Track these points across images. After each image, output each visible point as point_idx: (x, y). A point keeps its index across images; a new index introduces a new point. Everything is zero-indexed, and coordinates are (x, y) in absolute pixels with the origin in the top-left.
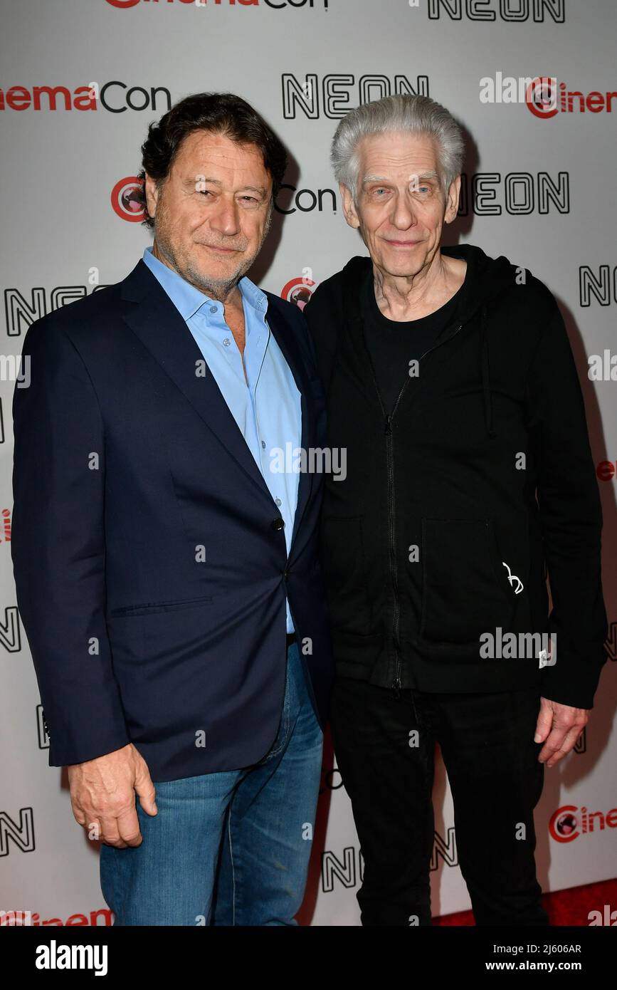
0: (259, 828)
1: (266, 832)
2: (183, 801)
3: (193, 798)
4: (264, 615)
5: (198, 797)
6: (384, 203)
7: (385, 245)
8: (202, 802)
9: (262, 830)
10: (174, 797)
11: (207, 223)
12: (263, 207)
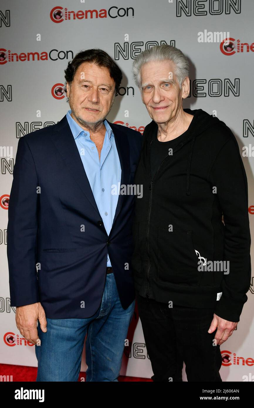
1: (104, 344)
6: (150, 92)
7: (152, 109)
11: (86, 99)
12: (111, 93)
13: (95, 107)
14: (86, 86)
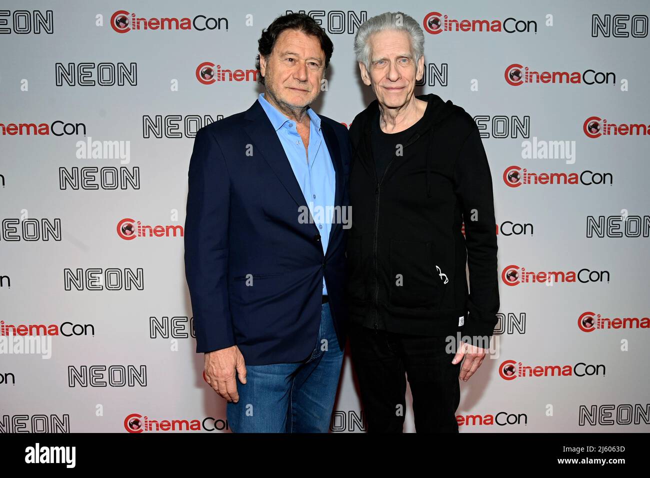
0: (307, 395)
1: (310, 398)
2: (266, 375)
3: (271, 373)
4: (311, 284)
5: (274, 373)
6: (383, 68)
7: (384, 90)
8: (276, 376)
9: (308, 396)
10: (261, 372)
11: (291, 76)
12: (321, 69)
13: (302, 86)
14: (291, 60)
